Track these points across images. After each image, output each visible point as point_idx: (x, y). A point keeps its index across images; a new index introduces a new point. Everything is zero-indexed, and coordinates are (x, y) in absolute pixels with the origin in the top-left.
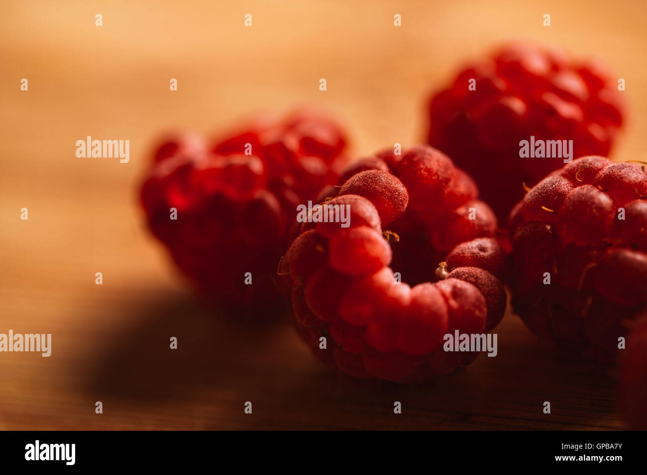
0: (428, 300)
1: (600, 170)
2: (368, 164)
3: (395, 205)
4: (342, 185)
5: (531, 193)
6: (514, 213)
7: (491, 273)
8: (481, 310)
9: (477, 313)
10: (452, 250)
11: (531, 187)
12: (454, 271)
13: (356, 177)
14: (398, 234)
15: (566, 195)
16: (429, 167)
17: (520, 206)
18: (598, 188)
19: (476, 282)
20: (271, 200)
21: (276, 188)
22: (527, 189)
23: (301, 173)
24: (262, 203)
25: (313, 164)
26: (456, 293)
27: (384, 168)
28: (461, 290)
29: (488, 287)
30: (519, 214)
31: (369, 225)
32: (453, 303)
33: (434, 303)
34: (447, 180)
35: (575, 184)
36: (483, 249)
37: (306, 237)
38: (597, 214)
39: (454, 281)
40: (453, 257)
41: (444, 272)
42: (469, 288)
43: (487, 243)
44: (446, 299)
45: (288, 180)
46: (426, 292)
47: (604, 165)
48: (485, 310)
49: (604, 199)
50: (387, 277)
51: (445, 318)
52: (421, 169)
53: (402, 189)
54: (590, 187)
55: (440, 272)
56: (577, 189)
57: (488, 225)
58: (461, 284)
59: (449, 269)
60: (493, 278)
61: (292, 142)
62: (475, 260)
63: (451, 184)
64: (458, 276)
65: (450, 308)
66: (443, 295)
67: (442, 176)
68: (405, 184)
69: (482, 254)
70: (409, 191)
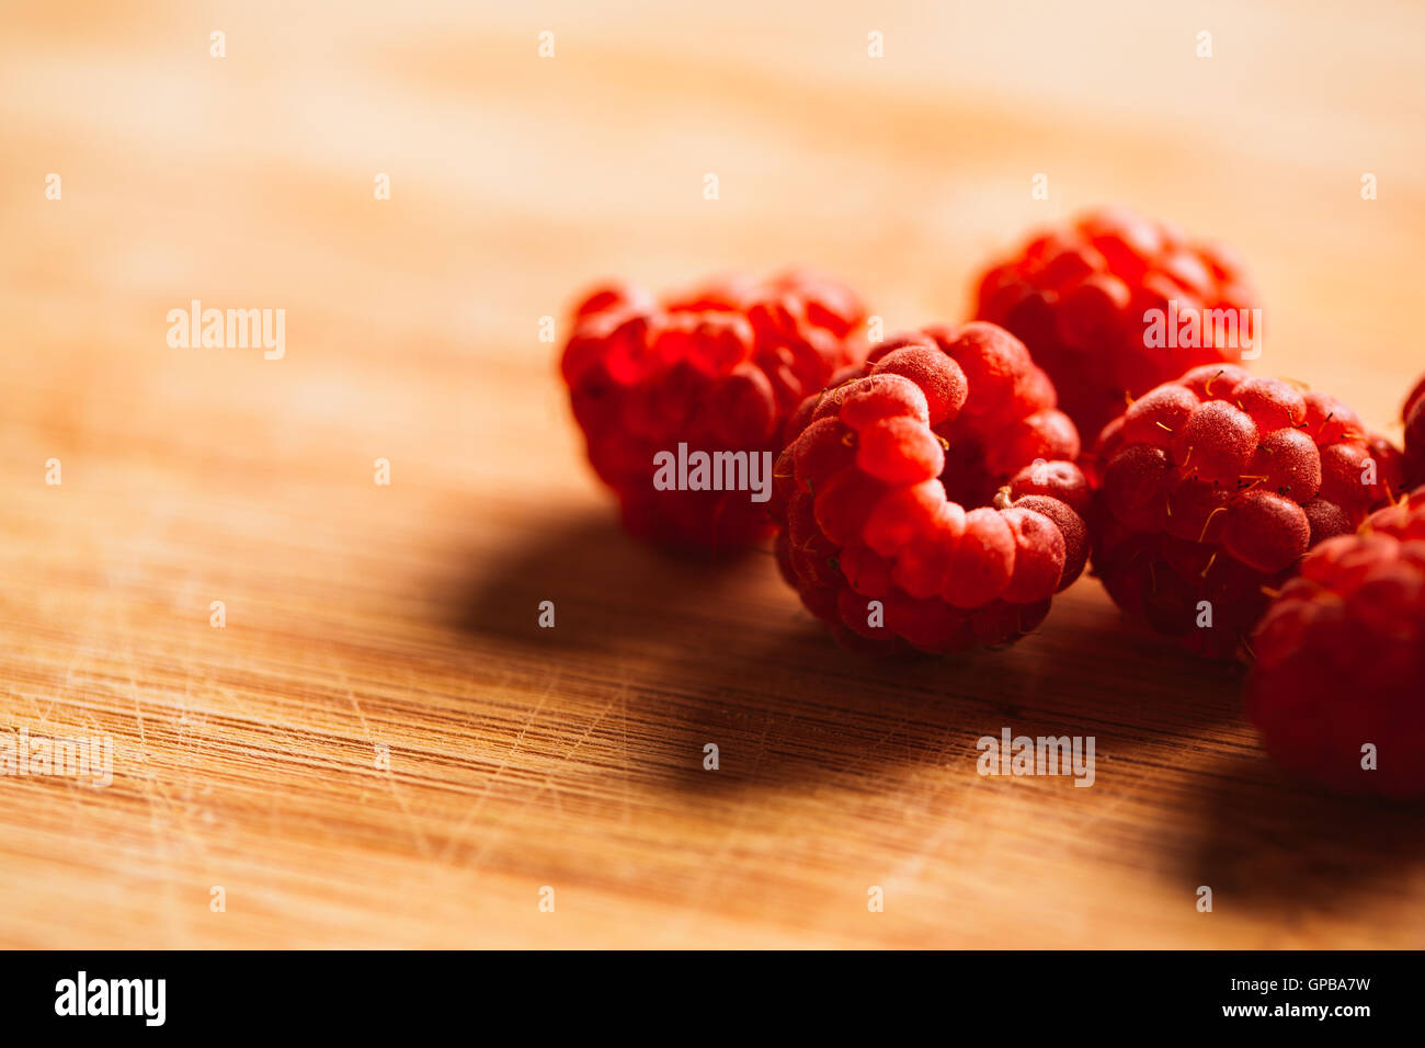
0: (991, 529)
1: (1238, 383)
2: (911, 340)
3: (950, 397)
4: (876, 362)
5: (1134, 407)
6: (1107, 432)
7: (1073, 509)
8: (1059, 556)
9: (1055, 557)
10: (1018, 472)
11: (1135, 398)
12: (1022, 500)
13: (897, 353)
14: (947, 440)
15: (1189, 411)
16: (999, 352)
17: (1119, 423)
18: (1237, 406)
19: (1053, 516)
20: (761, 380)
21: (769, 364)
22: (1129, 401)
23: (804, 350)
24: (746, 383)
25: (821, 339)
26: (1027, 528)
27: (932, 346)
28: (1035, 523)
29: (1069, 525)
30: (1117, 435)
31: (917, 417)
32: (1022, 539)
33: (999, 535)
34: (1020, 376)
35: (1203, 398)
36: (1062, 476)
37: (824, 425)
38: (1235, 440)
39: (1025, 511)
40: (1020, 482)
41: (1007, 501)
42: (1045, 523)
43: (1067, 468)
44: (1014, 533)
45: (786, 355)
46: (988, 519)
47: (1243, 378)
48: (1064, 554)
49: (1244, 422)
50: (934, 490)
51: (1011, 559)
52: (986, 354)
53: (962, 379)
54: (1224, 403)
55: (1001, 500)
56: (1207, 404)
57: (1070, 445)
58: (1034, 516)
59: (1014, 498)
60: (1076, 516)
61: (795, 306)
62: (1052, 490)
63: (1025, 380)
64: (1028, 505)
65: (1019, 547)
66: (1011, 527)
67: (1014, 370)
68: (966, 373)
69: (1061, 482)
70: (969, 383)
